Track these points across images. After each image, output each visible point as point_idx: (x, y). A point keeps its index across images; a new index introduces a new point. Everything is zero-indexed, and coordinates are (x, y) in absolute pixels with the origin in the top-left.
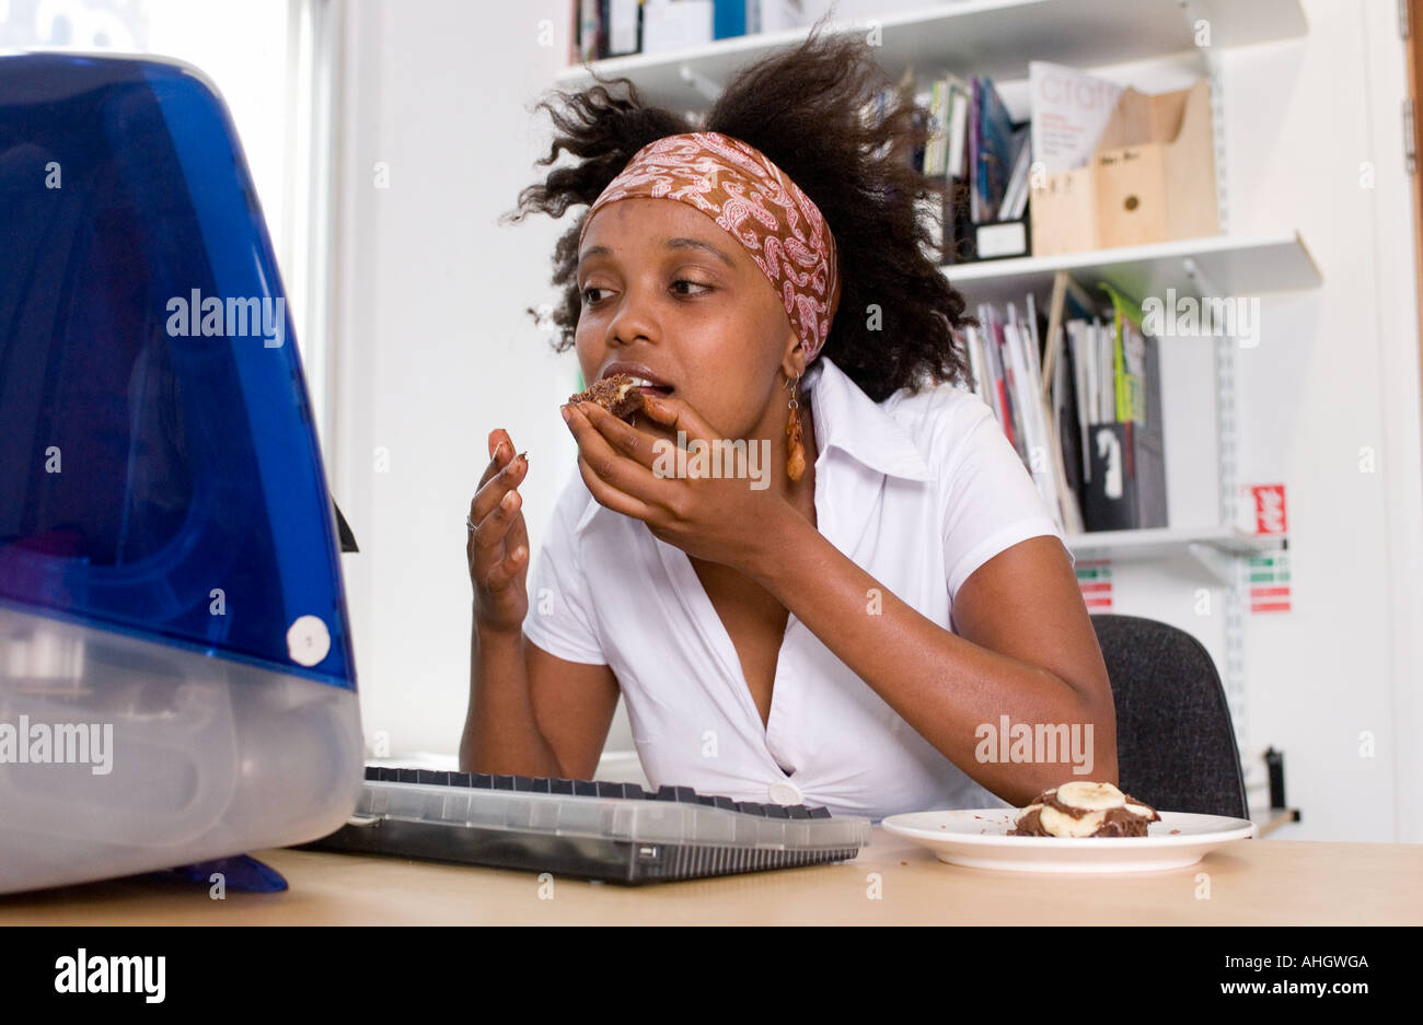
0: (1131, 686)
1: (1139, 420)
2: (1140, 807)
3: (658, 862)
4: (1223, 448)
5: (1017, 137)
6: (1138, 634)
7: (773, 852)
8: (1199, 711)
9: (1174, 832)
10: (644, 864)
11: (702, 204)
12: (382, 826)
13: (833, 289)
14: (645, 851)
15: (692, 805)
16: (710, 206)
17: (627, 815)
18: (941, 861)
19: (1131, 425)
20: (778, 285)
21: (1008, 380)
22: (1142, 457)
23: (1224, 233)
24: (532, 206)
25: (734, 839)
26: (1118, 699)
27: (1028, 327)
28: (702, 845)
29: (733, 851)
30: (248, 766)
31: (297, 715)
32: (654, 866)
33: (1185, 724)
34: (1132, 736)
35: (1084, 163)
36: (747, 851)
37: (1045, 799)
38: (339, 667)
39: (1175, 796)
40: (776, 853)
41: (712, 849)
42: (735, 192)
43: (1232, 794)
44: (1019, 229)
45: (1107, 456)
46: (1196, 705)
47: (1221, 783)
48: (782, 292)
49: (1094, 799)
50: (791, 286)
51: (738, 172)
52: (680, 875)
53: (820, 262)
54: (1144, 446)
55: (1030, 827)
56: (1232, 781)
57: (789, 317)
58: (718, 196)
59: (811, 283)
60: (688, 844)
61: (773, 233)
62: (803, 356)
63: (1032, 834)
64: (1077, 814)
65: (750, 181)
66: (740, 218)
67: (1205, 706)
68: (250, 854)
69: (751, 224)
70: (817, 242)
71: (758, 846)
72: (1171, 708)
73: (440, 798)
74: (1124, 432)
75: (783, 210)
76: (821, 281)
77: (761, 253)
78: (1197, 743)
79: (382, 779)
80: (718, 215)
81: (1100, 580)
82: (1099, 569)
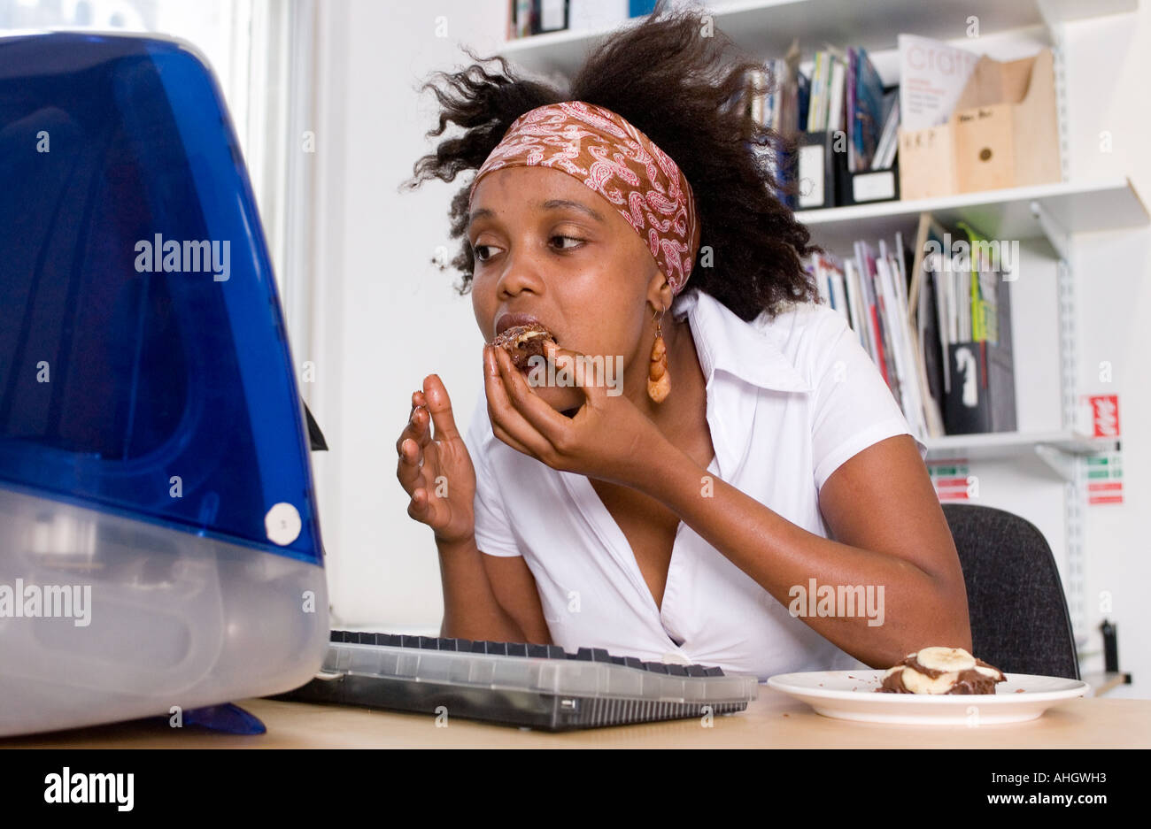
0: (978, 564)
1: (992, 340)
2: (989, 669)
3: (577, 711)
4: (1065, 363)
5: (887, 99)
6: (983, 520)
7: (675, 704)
8: (1036, 586)
9: (1020, 691)
10: (564, 714)
11: (572, 168)
12: (346, 681)
13: (694, 230)
14: (565, 702)
15: (607, 664)
16: (578, 170)
17: (551, 672)
18: (818, 714)
19: (985, 344)
20: (644, 233)
21: (880, 305)
22: (995, 372)
23: (1066, 180)
24: (427, 174)
25: (641, 693)
26: (967, 575)
27: (897, 261)
28: (614, 698)
29: (641, 703)
30: (232, 629)
31: (273, 585)
32: (573, 715)
33: (1025, 598)
34: (978, 607)
35: (945, 121)
36: (652, 704)
37: (907, 661)
38: (309, 546)
39: (1017, 659)
40: (677, 706)
41: (623, 702)
42: (600, 155)
43: (1065, 657)
44: (889, 177)
45: (965, 370)
46: (1034, 581)
47: (1056, 648)
48: (647, 238)
49: (949, 662)
50: (655, 233)
51: (601, 136)
52: (596, 724)
53: (679, 208)
54: (996, 362)
55: (894, 686)
56: (1066, 646)
57: (656, 260)
58: (585, 160)
59: (672, 228)
60: (602, 697)
61: (635, 189)
62: (671, 291)
63: (895, 692)
64: (933, 674)
65: (612, 144)
66: (606, 178)
67: (1042, 582)
68: (235, 703)
69: (616, 182)
70: (675, 192)
71: (661, 700)
72: (1013, 584)
73: (394, 658)
74: (980, 351)
75: (643, 167)
76: (682, 225)
77: (627, 207)
78: (1035, 613)
79: (347, 641)
80: (586, 177)
81: (959, 476)
82: (958, 467)
